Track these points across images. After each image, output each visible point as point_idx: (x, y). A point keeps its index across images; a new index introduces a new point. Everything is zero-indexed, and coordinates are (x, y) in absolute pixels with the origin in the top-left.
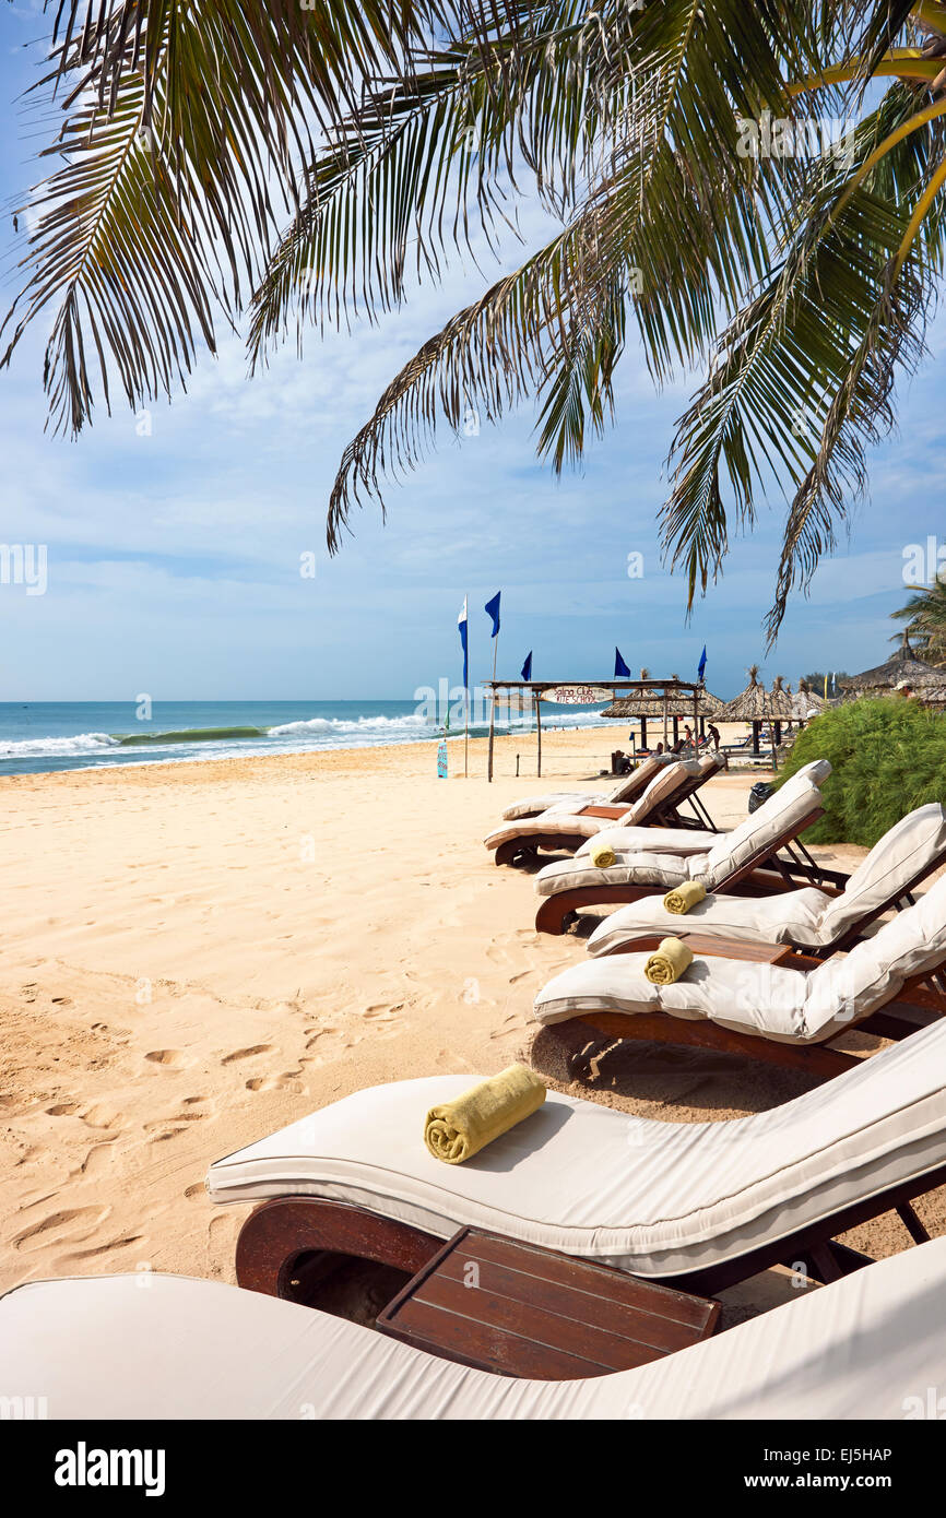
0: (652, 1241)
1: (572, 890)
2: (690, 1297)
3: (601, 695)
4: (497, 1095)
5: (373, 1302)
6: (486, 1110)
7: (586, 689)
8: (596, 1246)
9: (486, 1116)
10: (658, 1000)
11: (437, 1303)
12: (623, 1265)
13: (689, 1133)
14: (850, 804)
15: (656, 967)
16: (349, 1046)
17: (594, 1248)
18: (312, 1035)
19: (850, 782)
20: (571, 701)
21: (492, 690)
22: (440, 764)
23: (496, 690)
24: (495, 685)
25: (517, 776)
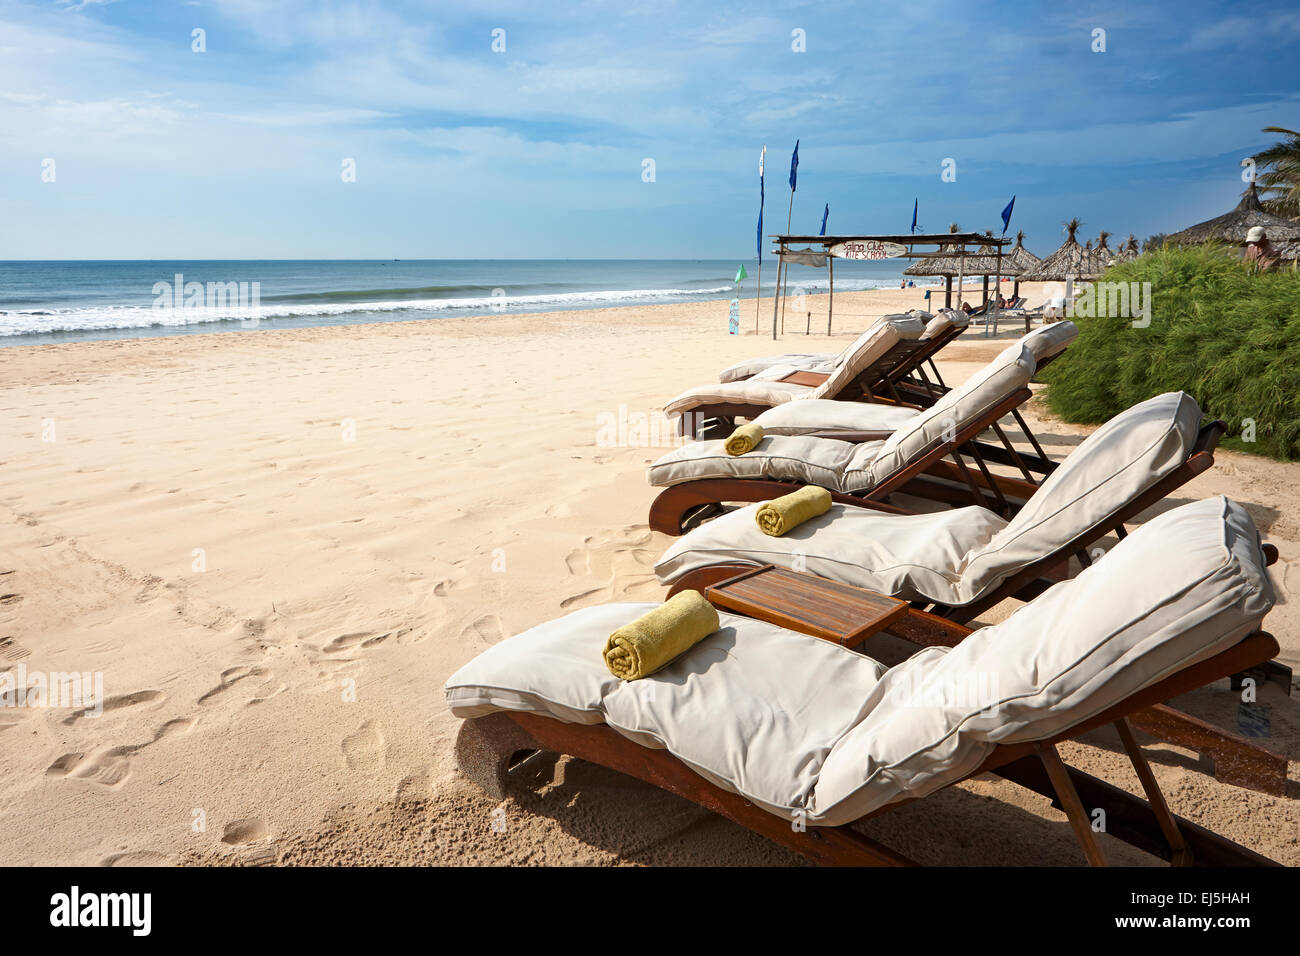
3: (893, 250)
7: (877, 243)
10: (600, 709)
14: (1124, 378)
16: (254, 702)
18: (231, 677)
19: (1128, 350)
20: (860, 256)
21: (779, 245)
22: (731, 320)
23: (785, 245)
24: (783, 240)
25: (808, 334)
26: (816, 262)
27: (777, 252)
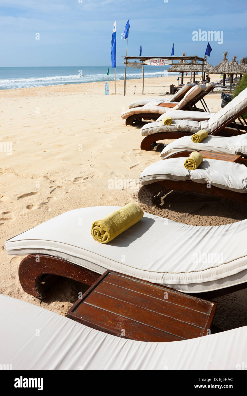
0: (189, 280)
1: (155, 134)
2: (204, 301)
3: (167, 62)
4: (122, 215)
5: (74, 290)
6: (117, 222)
7: (162, 59)
8: (164, 280)
9: (118, 225)
10: (189, 176)
11: (94, 304)
12: (175, 288)
13: (203, 230)
15: (189, 163)
16: (67, 193)
17: (163, 281)
18: (53, 188)
20: (156, 64)
21: (125, 60)
22: (106, 89)
23: (127, 60)
24: (127, 58)
25: (135, 94)
26: (139, 67)
27: (125, 63)
